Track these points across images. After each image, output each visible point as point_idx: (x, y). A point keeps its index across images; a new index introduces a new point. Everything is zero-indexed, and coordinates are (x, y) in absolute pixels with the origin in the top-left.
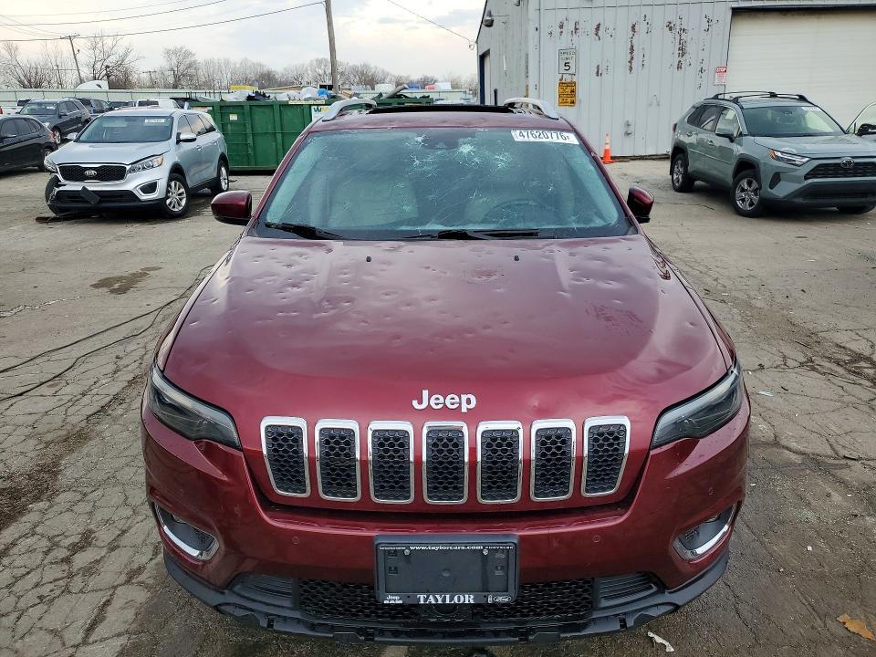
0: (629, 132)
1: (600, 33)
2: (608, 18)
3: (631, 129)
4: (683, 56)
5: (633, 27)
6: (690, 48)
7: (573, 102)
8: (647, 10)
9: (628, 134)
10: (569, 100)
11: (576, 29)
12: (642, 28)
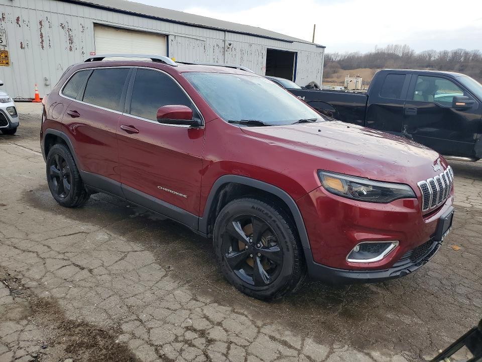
0: (47, 84)
1: (20, 23)
2: (24, 15)
3: (48, 83)
4: (72, 44)
5: (41, 23)
6: (75, 40)
7: (7, 63)
8: (47, 14)
9: (46, 85)
10: (4, 62)
11: (3, 18)
12: (45, 24)
